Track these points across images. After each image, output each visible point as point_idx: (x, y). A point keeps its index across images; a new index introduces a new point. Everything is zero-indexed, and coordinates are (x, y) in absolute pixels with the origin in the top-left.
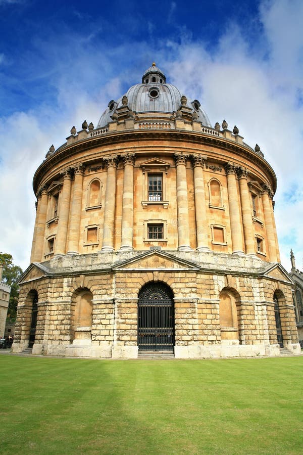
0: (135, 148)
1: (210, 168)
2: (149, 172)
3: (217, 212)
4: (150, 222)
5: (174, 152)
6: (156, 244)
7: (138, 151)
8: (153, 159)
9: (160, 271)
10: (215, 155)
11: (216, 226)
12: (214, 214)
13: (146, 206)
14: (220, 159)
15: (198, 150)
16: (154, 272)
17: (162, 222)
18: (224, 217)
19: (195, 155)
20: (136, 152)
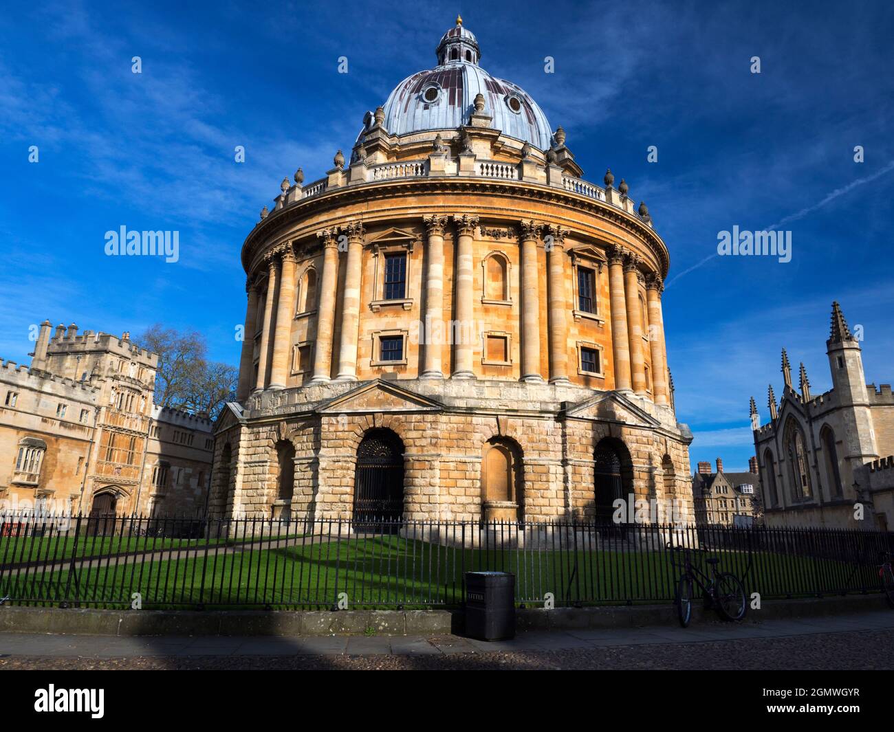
0: (362, 214)
1: (488, 235)
2: (385, 251)
3: (496, 310)
4: (383, 334)
5: (421, 216)
6: (390, 370)
7: (367, 218)
8: (390, 230)
9: (384, 413)
10: (496, 212)
11: (493, 334)
12: (491, 314)
13: (377, 309)
14: (506, 218)
15: (463, 207)
16: (376, 415)
17: (402, 333)
18: (509, 317)
19: (458, 217)
20: (364, 221)
